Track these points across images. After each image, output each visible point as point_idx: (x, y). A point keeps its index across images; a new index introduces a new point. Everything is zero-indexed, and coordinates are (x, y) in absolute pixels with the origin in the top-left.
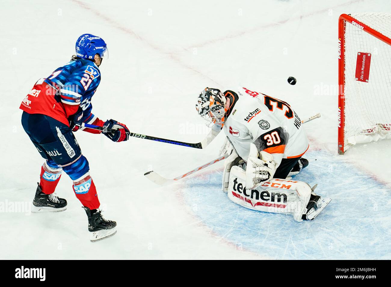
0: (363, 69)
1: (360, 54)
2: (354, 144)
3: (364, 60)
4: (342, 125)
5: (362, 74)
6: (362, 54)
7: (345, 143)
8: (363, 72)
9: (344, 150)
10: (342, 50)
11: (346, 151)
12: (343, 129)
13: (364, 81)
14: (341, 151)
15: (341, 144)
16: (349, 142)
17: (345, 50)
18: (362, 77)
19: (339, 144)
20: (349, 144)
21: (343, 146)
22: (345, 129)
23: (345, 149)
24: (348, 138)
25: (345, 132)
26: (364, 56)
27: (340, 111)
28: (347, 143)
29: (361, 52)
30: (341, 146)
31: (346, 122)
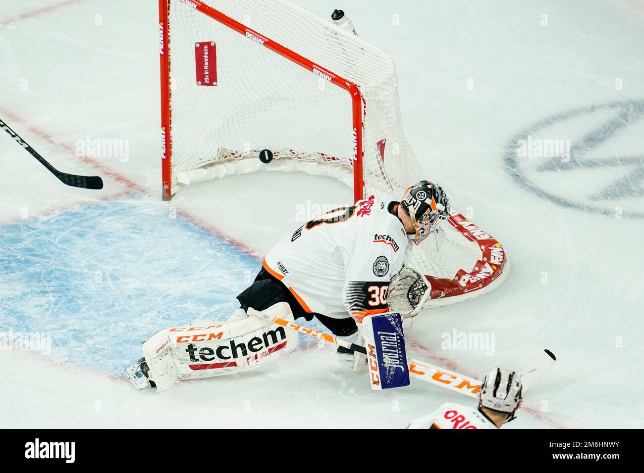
0: (206, 67)
1: (198, 45)
2: (188, 183)
3: (206, 53)
4: (168, 154)
5: (207, 75)
6: (202, 45)
7: (173, 182)
8: (207, 72)
9: (172, 194)
10: (166, 40)
11: (174, 195)
12: (170, 161)
13: (211, 84)
14: (167, 195)
15: (166, 184)
16: (180, 181)
17: (169, 40)
18: (207, 80)
19: (163, 185)
20: (179, 184)
21: (170, 187)
22: (173, 160)
23: (173, 191)
24: (179, 175)
25: (172, 165)
26: (206, 47)
27: (164, 133)
28: (176, 182)
29: (200, 42)
30: (166, 187)
31: (173, 150)
